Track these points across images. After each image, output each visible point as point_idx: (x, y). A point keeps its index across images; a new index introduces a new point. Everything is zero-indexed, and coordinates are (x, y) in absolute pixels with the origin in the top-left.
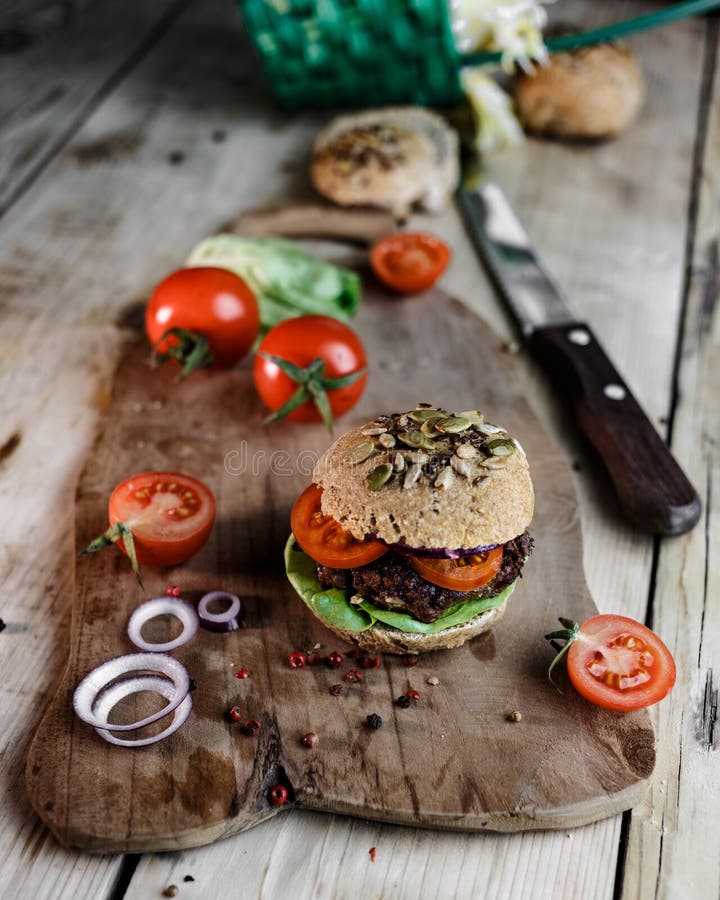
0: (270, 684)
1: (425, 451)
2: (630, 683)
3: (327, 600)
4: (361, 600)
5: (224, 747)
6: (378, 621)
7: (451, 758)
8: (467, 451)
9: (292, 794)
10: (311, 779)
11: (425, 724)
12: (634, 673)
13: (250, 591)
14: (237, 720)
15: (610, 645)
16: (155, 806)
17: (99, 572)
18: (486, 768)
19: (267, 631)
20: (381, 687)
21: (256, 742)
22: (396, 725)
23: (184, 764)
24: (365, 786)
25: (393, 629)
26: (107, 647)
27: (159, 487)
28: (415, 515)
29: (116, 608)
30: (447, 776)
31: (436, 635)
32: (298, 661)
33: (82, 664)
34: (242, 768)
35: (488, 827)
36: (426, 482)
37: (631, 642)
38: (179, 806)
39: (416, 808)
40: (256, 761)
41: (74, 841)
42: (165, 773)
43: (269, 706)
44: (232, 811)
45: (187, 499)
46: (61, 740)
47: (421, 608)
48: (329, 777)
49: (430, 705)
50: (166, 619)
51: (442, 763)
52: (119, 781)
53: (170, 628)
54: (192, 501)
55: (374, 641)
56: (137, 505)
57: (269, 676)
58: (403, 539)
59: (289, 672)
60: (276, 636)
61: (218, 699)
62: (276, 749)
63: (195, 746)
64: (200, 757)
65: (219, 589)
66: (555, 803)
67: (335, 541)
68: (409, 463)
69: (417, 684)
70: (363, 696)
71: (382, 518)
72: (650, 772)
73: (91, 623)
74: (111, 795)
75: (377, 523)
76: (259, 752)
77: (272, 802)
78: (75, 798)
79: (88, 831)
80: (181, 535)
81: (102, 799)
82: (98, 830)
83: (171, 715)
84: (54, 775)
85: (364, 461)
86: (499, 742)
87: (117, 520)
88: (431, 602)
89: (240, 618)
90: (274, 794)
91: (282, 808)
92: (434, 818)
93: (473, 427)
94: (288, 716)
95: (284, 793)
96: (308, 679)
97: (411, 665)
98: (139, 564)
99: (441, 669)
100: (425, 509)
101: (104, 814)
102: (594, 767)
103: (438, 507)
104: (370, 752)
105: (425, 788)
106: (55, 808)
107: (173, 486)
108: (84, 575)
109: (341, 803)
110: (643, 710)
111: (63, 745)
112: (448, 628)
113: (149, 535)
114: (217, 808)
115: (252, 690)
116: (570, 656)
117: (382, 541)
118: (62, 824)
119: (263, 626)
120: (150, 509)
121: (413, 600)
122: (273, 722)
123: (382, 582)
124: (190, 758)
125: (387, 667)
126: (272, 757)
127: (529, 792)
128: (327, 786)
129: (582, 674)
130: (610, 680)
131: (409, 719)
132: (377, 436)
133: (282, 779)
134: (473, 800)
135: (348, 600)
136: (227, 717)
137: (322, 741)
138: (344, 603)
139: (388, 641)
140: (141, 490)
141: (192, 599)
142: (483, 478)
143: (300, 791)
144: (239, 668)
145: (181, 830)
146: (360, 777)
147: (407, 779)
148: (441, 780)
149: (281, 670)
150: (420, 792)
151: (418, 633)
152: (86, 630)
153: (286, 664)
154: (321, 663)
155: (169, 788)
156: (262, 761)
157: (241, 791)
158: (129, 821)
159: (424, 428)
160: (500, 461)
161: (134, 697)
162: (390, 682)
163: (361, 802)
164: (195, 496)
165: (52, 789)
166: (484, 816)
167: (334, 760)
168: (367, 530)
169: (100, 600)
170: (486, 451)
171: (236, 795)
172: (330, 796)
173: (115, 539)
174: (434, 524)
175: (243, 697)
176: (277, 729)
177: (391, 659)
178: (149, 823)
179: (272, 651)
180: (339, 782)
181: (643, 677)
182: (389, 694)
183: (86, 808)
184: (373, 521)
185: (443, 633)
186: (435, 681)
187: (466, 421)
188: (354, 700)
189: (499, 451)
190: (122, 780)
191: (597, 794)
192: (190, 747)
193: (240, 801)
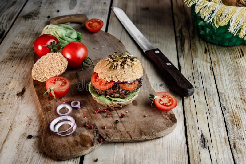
0: (92, 118)
1: (120, 61)
2: (168, 104)
3: (101, 98)
4: (109, 96)
5: (86, 133)
6: (113, 100)
7: (135, 126)
8: (129, 60)
9: (104, 140)
10: (107, 136)
11: (127, 120)
12: (169, 103)
13: (81, 100)
14: (87, 126)
15: (163, 98)
16: (75, 147)
17: (45, 101)
18: (143, 127)
19: (87, 107)
20: (116, 115)
21: (93, 130)
22: (122, 122)
23: (79, 138)
24: (119, 135)
25: (117, 101)
26: (53, 117)
27: (56, 80)
28: (120, 75)
29: (52, 108)
30: (136, 130)
31: (127, 101)
32: (97, 112)
33: (48, 121)
34: (92, 136)
35: (146, 139)
36: (122, 68)
37: (166, 96)
38: (80, 146)
39: (131, 137)
40: (94, 134)
41: (58, 158)
42: (75, 140)
43: (93, 122)
44: (92, 145)
45: (63, 82)
46: (49, 137)
47: (123, 96)
48: (111, 135)
49: (127, 117)
50: (64, 108)
51: (134, 127)
52: (65, 143)
53: (65, 110)
54: (65, 82)
55: (113, 105)
56: (53, 84)
57: (91, 116)
58: (119, 81)
59: (95, 115)
60: (90, 108)
61: (82, 123)
62: (97, 131)
63: (79, 133)
64: (81, 136)
65: (74, 100)
66: (159, 131)
67: (102, 84)
68: (117, 64)
69: (124, 113)
70: (112, 117)
71: (114, 77)
72: (176, 122)
73: (47, 112)
74: (64, 147)
75: (113, 78)
76: (94, 132)
77: (100, 142)
78: (56, 149)
79: (62, 155)
80: (64, 89)
81: (62, 148)
82: (64, 154)
83: (72, 128)
84: (50, 145)
85: (107, 66)
86: (144, 121)
87: (49, 88)
88: (125, 94)
89: (81, 106)
90: (100, 140)
91: (102, 143)
92: (135, 139)
93: (128, 56)
94: (98, 124)
95: (102, 140)
96: (100, 116)
97: (121, 109)
98: (56, 97)
99: (127, 109)
100: (123, 73)
101: (64, 151)
102: (165, 123)
103: (125, 72)
104: (118, 128)
105: (132, 133)
106: (53, 151)
107: (59, 79)
108: (42, 102)
109: (115, 139)
110: (171, 110)
111: (50, 138)
112: (128, 99)
113: (57, 90)
114: (89, 145)
115: (88, 120)
116: (155, 101)
117: (114, 81)
118: (55, 155)
119: (86, 106)
120: (56, 85)
121: (121, 94)
122: (95, 126)
123: (114, 91)
124: (79, 136)
125: (116, 110)
126: (97, 133)
127: (153, 130)
128: (111, 136)
129: (158, 104)
130: (164, 104)
131: (124, 120)
132: (108, 60)
133: (100, 137)
134: (142, 134)
135: (106, 97)
136: (85, 126)
137: (107, 127)
138: (105, 97)
139: (116, 104)
140: (52, 81)
141: (69, 103)
142: (133, 65)
143: (105, 138)
144: (84, 116)
145: (82, 151)
146: (117, 133)
147: (127, 132)
148: (134, 131)
149: (93, 115)
150: (131, 134)
151: (122, 101)
152: (47, 114)
153: (94, 113)
154: (102, 112)
155: (77, 143)
156: (95, 134)
157: (93, 141)
158: (70, 151)
159: (118, 57)
160: (135, 61)
161: (62, 126)
162: (117, 113)
163: (119, 138)
164: (65, 81)
165: (51, 148)
166: (145, 137)
167: (111, 131)
168: (111, 80)
169: (48, 107)
170: (132, 59)
171: (92, 142)
172: (112, 138)
173: (49, 92)
174: (125, 76)
175: (87, 122)
176: (96, 127)
177: (116, 109)
178: (75, 151)
179: (90, 111)
180: (113, 135)
181: (171, 103)
182: (118, 116)
183: (60, 150)
184: (112, 78)
185: (128, 101)
186: (127, 112)
187: (126, 54)
188: (111, 118)
189: (135, 59)
190: (66, 143)
191: (167, 128)
192: (79, 134)
193: (93, 143)
